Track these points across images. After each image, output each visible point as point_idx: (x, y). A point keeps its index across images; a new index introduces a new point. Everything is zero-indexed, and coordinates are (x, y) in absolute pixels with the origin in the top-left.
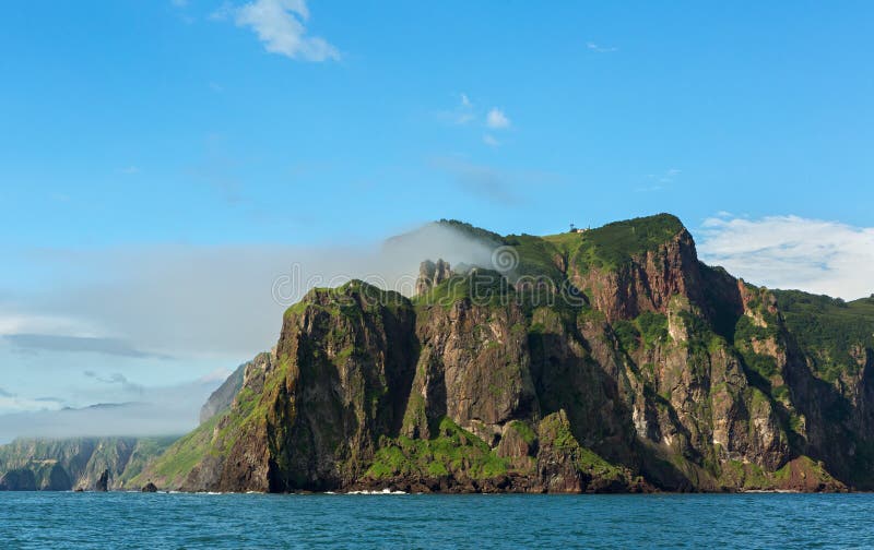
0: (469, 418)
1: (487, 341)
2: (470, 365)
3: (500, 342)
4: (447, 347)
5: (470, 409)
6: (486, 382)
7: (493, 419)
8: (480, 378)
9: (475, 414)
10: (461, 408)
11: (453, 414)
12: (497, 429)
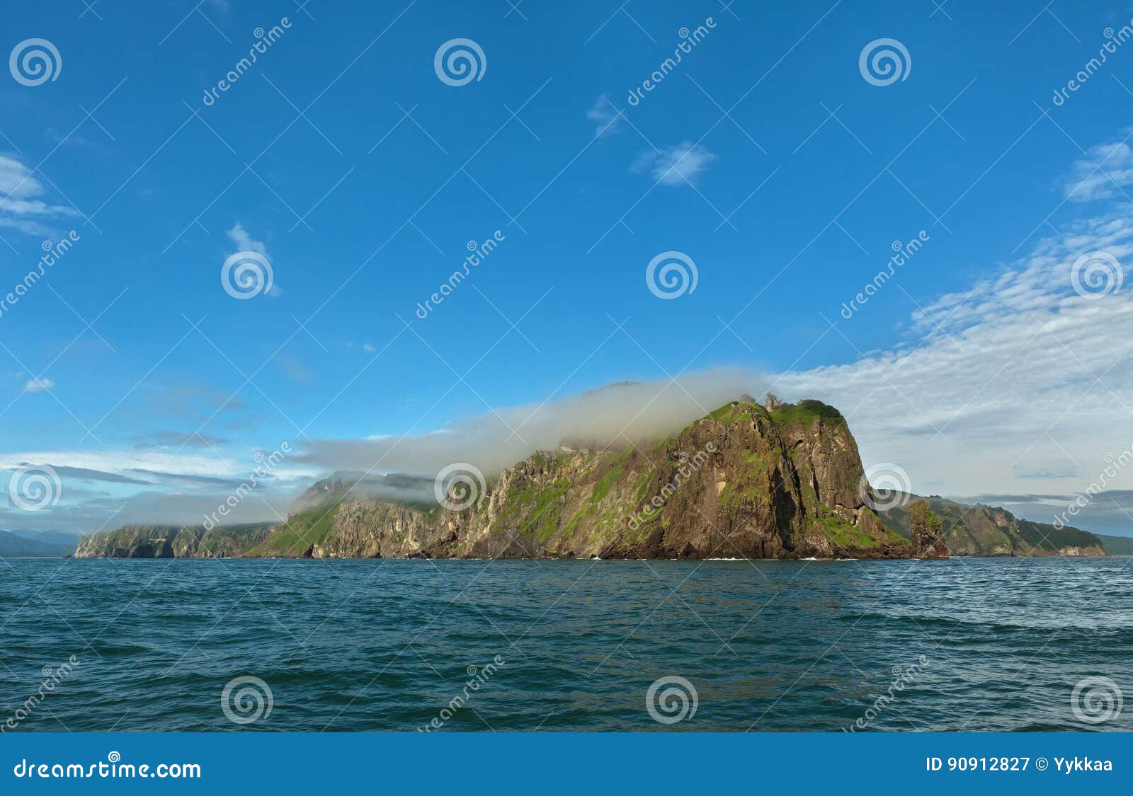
0: (835, 504)
1: (835, 449)
2: (830, 466)
3: (844, 450)
4: (814, 452)
5: (835, 497)
6: (842, 478)
7: (851, 504)
8: (838, 475)
9: (838, 501)
10: (828, 496)
11: (824, 501)
12: (855, 511)
